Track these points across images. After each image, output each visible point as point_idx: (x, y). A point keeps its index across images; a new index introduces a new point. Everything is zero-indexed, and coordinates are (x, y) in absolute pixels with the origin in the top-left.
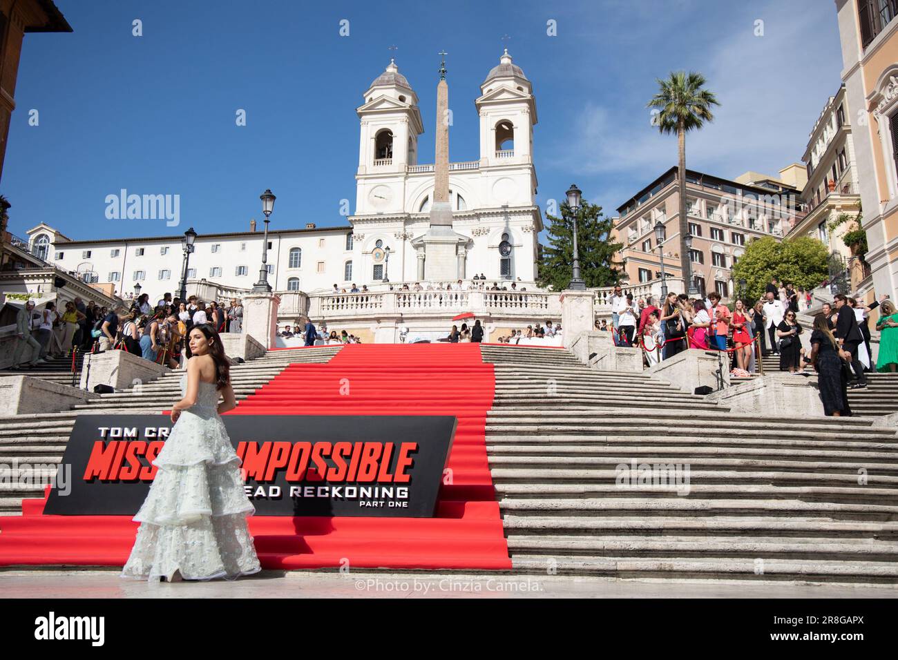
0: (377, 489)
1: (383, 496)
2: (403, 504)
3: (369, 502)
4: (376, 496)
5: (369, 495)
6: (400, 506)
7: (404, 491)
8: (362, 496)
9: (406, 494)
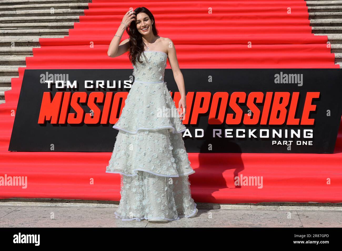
0: (286, 131)
1: (292, 137)
2: (309, 143)
3: (279, 142)
4: (286, 137)
5: (280, 136)
6: (306, 144)
7: (310, 132)
8: (274, 136)
9: (312, 135)
